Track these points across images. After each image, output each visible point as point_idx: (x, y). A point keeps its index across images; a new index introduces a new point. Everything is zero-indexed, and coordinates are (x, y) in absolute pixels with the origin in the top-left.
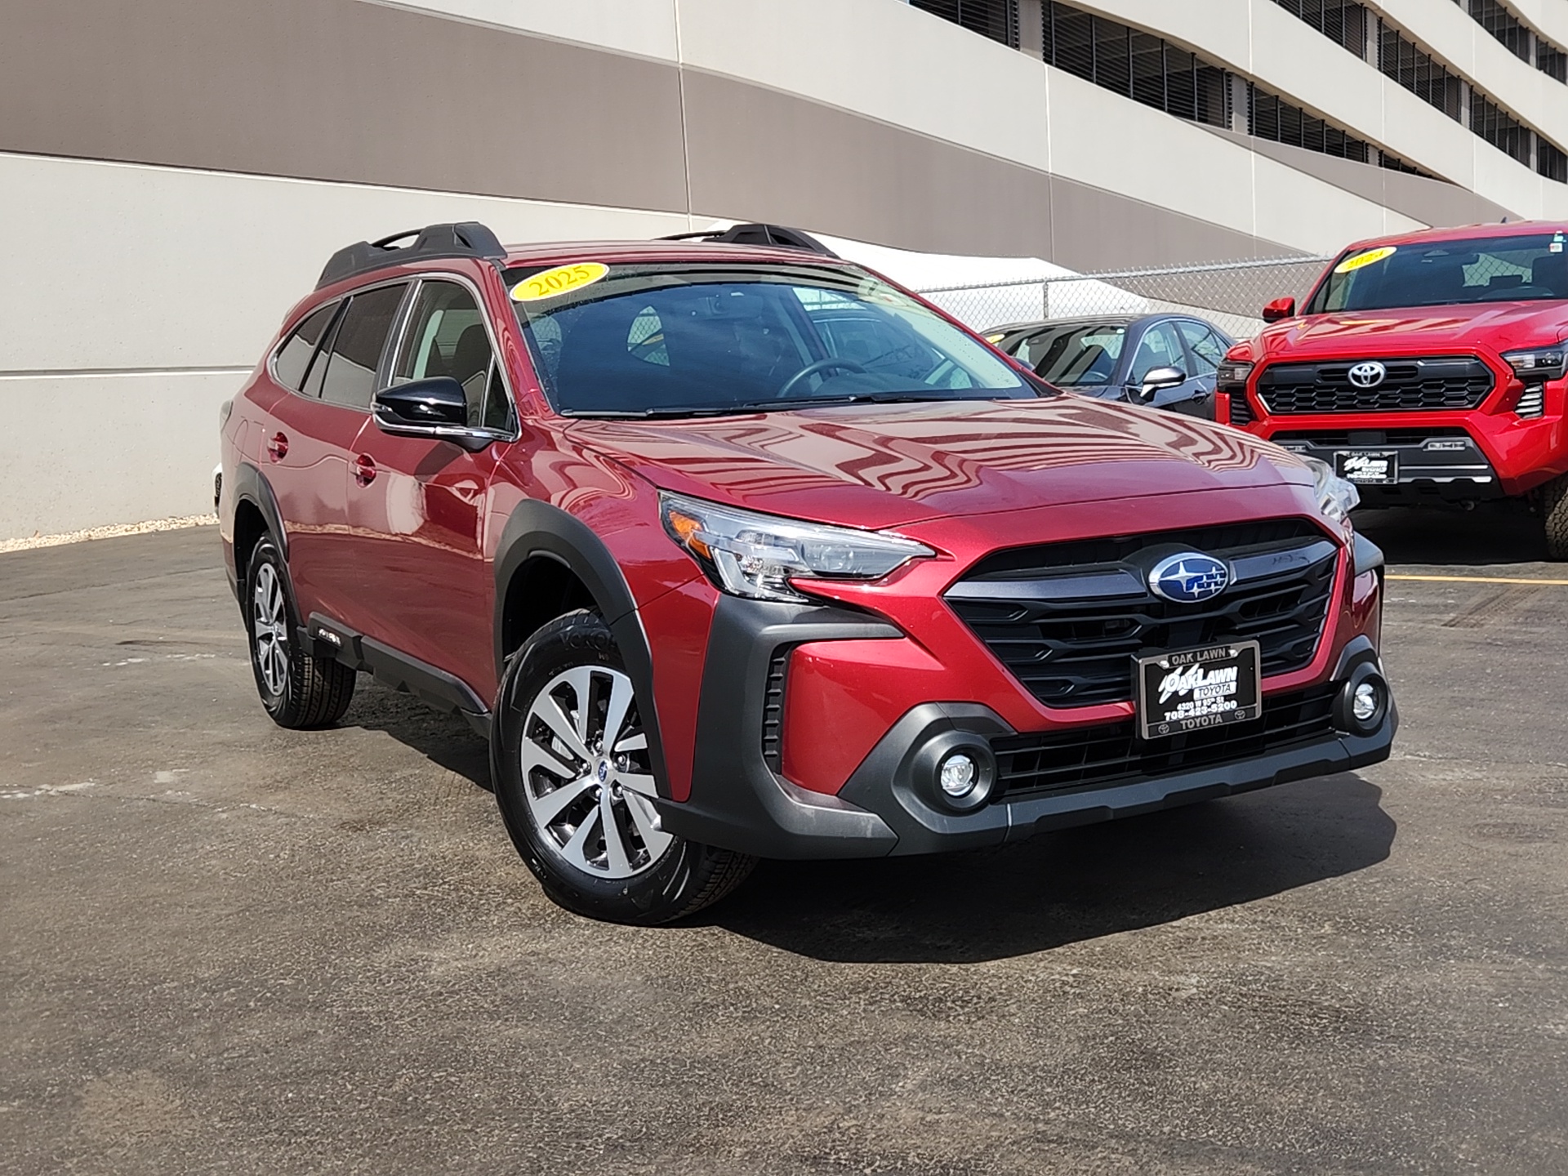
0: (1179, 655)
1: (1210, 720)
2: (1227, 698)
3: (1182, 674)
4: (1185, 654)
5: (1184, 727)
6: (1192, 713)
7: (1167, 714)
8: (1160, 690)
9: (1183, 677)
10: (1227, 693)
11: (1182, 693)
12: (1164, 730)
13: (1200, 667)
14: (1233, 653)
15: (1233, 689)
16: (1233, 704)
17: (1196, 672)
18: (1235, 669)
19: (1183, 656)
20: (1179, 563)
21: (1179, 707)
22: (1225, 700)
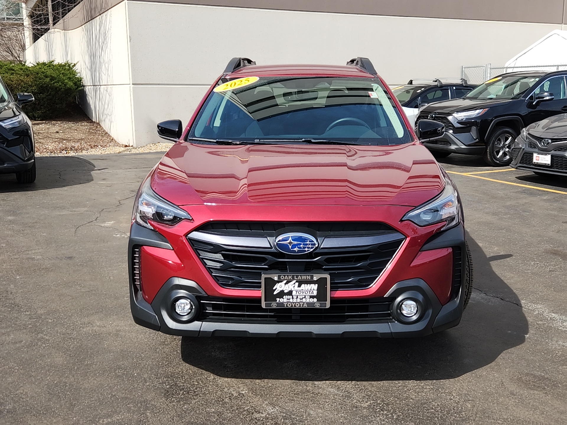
0: (285, 276)
1: (300, 305)
2: (312, 297)
3: (285, 284)
4: (288, 276)
5: (285, 306)
6: (291, 300)
7: (278, 299)
8: (274, 288)
9: (286, 285)
10: (312, 295)
11: (285, 291)
12: (274, 305)
13: (296, 282)
14: (315, 279)
15: (315, 293)
16: (315, 300)
17: (295, 284)
18: (317, 285)
19: (286, 276)
20: (289, 237)
21: (284, 297)
22: (310, 298)
